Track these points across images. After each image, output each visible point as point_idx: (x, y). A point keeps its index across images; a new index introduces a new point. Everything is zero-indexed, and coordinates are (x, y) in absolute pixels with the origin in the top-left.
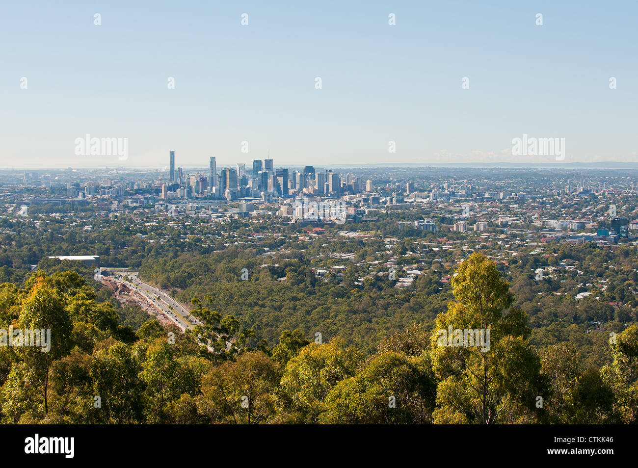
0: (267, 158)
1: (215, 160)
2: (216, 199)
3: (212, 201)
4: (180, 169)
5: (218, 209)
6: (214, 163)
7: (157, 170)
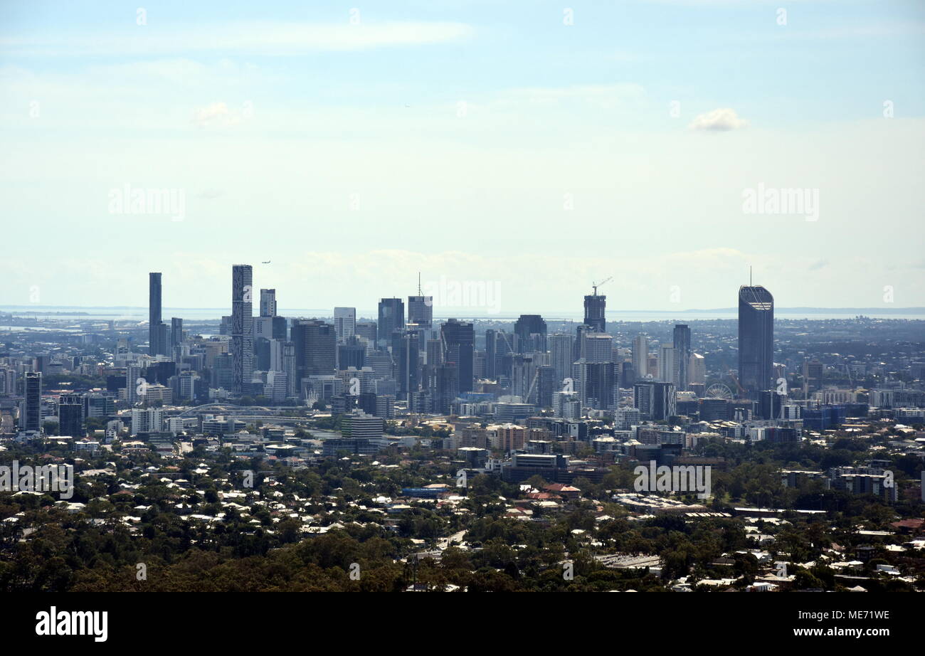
0: (415, 294)
1: (273, 297)
2: (275, 404)
3: (266, 409)
4: (177, 322)
5: (282, 432)
6: (270, 305)
7: (111, 323)
